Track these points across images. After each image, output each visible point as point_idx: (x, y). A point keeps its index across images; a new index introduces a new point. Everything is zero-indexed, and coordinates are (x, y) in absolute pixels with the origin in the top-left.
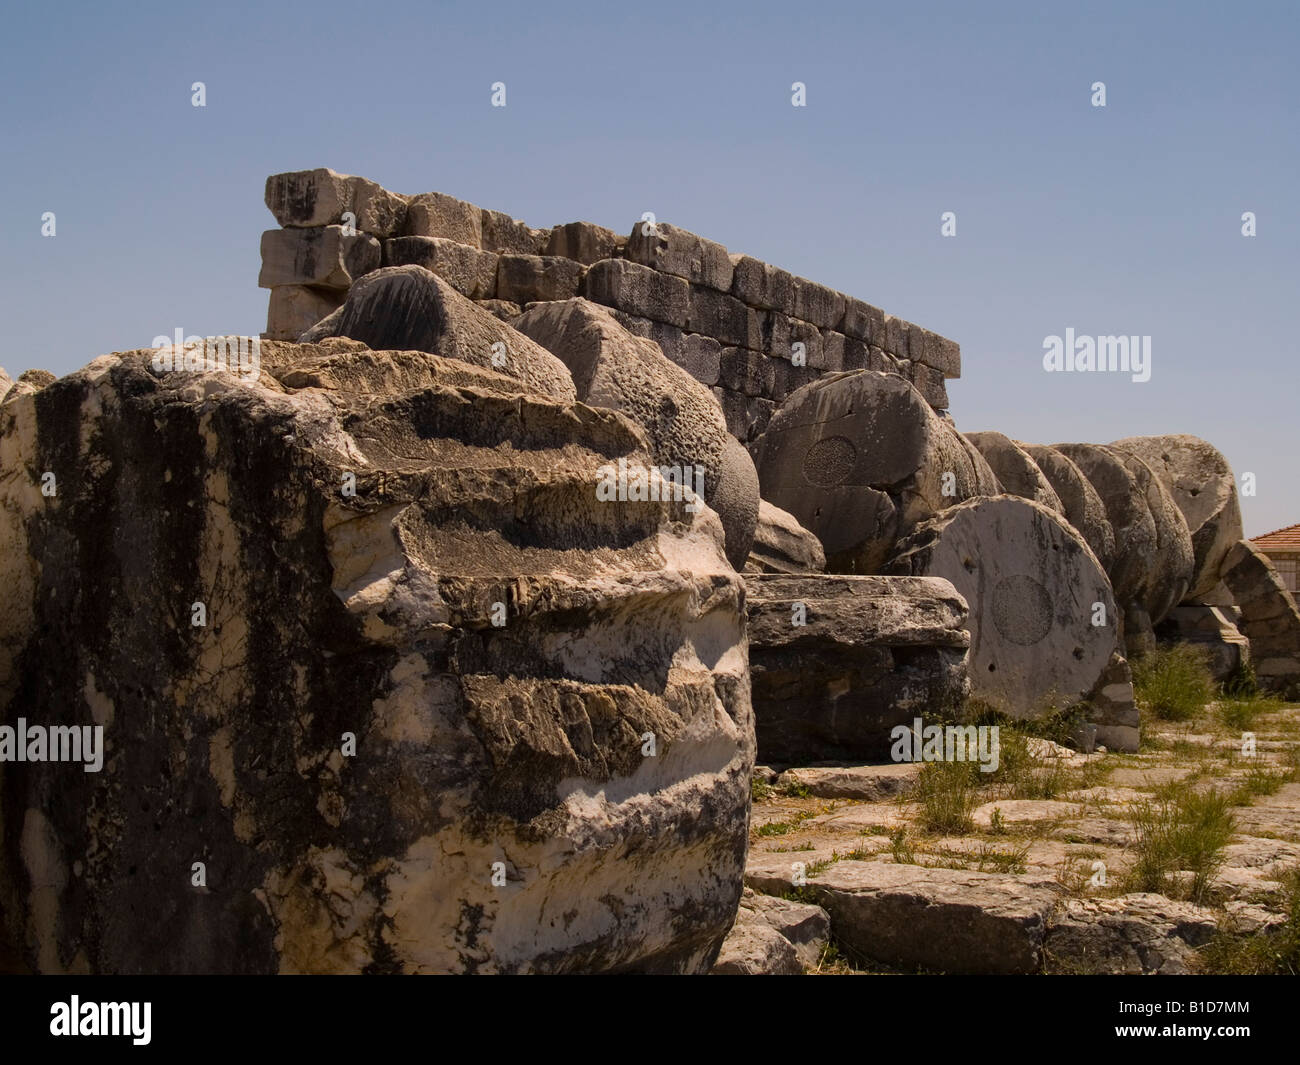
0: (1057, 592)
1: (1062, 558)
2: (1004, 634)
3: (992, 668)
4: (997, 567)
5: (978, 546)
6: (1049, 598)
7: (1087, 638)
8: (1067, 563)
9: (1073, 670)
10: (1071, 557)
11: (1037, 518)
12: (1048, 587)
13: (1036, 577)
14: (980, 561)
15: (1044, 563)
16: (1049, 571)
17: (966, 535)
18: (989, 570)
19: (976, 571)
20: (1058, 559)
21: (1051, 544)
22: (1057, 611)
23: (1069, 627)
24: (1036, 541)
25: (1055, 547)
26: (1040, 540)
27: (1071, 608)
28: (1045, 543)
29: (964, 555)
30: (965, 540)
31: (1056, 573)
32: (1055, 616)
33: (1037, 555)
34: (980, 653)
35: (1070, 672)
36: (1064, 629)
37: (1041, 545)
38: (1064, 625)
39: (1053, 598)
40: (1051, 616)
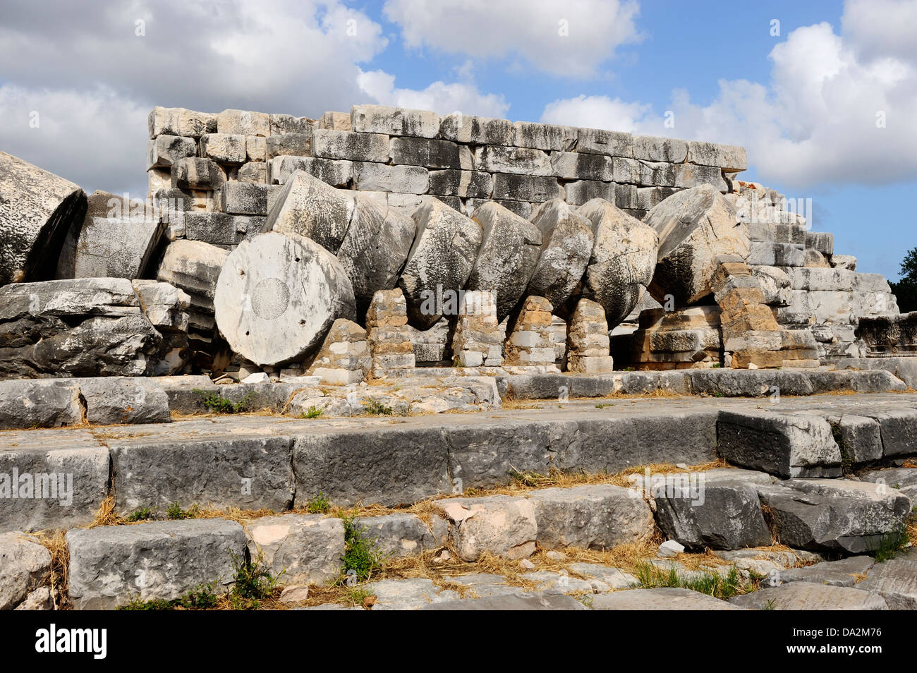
0: (294, 287)
1: (300, 265)
2: (257, 313)
3: (248, 333)
4: (258, 274)
5: (249, 262)
6: (288, 291)
7: (309, 314)
8: (302, 268)
9: (297, 334)
10: (305, 265)
11: (287, 244)
12: (288, 284)
13: (282, 278)
14: (248, 271)
15: (288, 270)
16: (290, 275)
17: (242, 257)
18: (253, 277)
19: (245, 277)
20: (297, 267)
21: (294, 258)
22: (292, 298)
23: (298, 307)
24: (285, 257)
25: (297, 260)
26: (287, 256)
27: (301, 296)
28: (290, 257)
29: (239, 267)
30: (241, 260)
31: (294, 275)
32: (290, 301)
33: (284, 265)
34: (242, 325)
35: (295, 335)
36: (295, 309)
37: (287, 259)
38: (295, 306)
39: (290, 291)
40: (288, 301)
